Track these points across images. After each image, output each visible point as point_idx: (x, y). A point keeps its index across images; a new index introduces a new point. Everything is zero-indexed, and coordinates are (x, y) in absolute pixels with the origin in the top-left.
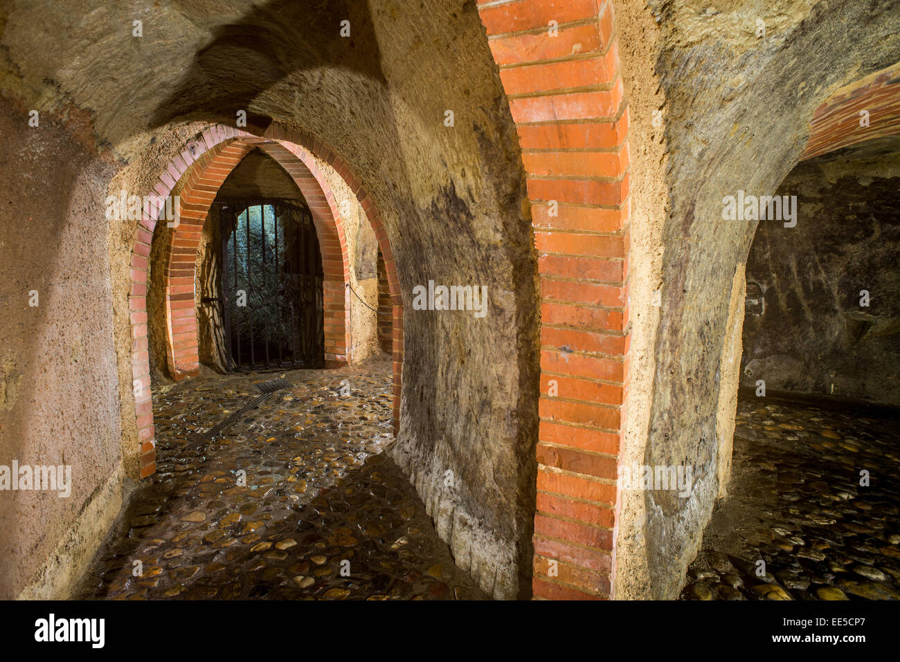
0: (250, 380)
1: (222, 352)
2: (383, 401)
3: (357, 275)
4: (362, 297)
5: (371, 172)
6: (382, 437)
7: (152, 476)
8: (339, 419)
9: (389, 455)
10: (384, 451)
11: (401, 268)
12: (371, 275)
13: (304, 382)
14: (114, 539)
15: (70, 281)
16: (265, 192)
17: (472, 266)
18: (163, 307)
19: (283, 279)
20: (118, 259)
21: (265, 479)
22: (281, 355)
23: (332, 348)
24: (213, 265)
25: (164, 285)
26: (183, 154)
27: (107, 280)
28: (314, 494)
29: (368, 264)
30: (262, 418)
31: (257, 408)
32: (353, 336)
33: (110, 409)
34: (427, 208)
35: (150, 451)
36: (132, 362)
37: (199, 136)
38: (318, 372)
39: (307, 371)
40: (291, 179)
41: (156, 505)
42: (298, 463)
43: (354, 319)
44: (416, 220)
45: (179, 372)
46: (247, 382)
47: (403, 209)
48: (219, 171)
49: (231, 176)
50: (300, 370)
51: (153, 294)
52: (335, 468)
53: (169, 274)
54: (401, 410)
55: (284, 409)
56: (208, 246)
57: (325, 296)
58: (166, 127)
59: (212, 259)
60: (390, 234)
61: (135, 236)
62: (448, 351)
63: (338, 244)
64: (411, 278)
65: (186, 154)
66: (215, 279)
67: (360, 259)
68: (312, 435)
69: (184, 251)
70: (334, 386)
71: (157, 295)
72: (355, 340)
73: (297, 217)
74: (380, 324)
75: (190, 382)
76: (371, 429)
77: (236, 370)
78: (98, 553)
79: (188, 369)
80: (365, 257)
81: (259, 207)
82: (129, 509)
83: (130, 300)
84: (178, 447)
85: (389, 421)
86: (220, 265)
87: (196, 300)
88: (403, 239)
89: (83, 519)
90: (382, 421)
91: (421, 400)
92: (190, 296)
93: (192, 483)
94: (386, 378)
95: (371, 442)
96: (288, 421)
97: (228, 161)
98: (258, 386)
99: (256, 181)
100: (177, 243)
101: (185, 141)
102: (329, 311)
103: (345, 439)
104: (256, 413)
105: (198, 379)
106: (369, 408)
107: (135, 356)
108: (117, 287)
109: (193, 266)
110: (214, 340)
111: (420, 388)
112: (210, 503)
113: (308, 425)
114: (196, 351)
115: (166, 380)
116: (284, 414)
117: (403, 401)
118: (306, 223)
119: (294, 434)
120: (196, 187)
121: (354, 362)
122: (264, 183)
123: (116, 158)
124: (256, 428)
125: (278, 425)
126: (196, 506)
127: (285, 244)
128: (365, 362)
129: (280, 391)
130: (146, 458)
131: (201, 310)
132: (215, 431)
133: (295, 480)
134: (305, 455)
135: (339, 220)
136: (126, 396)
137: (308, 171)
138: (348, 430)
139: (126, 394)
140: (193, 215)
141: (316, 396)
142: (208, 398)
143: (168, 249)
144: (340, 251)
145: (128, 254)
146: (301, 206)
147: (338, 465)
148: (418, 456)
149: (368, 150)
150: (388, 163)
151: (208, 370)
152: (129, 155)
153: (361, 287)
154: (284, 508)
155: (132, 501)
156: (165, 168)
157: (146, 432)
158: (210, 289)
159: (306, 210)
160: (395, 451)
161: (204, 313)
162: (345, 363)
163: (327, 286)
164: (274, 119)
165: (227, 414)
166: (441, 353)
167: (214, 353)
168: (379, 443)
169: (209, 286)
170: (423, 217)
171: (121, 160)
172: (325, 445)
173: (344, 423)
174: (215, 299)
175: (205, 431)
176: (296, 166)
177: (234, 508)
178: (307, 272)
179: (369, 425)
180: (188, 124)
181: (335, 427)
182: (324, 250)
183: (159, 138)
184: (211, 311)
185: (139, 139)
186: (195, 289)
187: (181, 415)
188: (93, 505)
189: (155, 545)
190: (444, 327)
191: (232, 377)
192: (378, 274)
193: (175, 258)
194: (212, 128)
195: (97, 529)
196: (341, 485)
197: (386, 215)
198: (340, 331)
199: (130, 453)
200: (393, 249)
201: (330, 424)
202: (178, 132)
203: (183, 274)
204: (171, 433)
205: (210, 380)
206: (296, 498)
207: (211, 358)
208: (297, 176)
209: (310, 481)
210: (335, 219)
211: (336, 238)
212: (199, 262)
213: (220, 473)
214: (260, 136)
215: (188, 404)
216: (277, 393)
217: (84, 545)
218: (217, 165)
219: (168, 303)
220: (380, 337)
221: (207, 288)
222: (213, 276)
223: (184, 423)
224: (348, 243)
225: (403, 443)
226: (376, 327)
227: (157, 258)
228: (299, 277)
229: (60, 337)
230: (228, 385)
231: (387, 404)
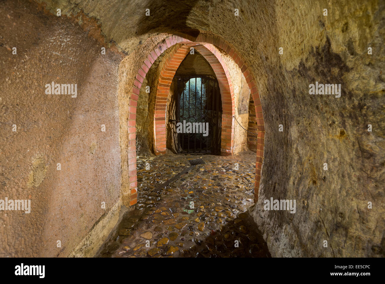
0: (187, 158)
1: (176, 144)
2: (248, 178)
3: (239, 112)
4: (240, 122)
5: (251, 52)
6: (247, 201)
7: (135, 205)
8: (225, 185)
9: (251, 214)
10: (248, 211)
11: (265, 111)
12: (245, 112)
13: (210, 161)
14: (110, 240)
15: (90, 112)
16: (197, 72)
17: (337, 113)
18: (152, 123)
19: (204, 112)
20: (123, 101)
21: (185, 217)
22: (201, 147)
23: (224, 146)
24: (174, 105)
25: (153, 113)
26: (155, 50)
27: (116, 111)
28: (208, 233)
29: (244, 107)
30: (189, 179)
31: (188, 173)
32: (235, 141)
33: (115, 174)
34: (294, 69)
35: (134, 193)
36: (128, 151)
37: (164, 41)
38: (217, 157)
39: (212, 156)
40: (209, 65)
41: (132, 223)
42: (202, 210)
43: (235, 133)
44: (281, 79)
45: (158, 152)
46: (185, 159)
47: (271, 73)
48: (176, 62)
49: (182, 64)
50: (209, 155)
51: (149, 117)
52: (221, 217)
53: (155, 108)
54: (259, 191)
55: (199, 175)
56: (172, 97)
57: (222, 121)
58: (146, 35)
59: (174, 102)
60: (260, 90)
61: (131, 91)
62: (300, 170)
63: (230, 96)
64: (272, 117)
65: (157, 50)
66: (174, 111)
67: (241, 104)
68: (211, 193)
69: (162, 99)
70: (224, 165)
71: (150, 118)
72: (235, 143)
73: (212, 84)
74: (248, 136)
75: (162, 156)
76: (241, 194)
77: (181, 152)
78: (100, 248)
79: (161, 150)
80: (243, 103)
81: (194, 79)
82: (121, 222)
83: (128, 122)
84: (150, 190)
85: (251, 191)
86: (177, 105)
87: (166, 121)
88: (269, 93)
89: (93, 232)
90: (247, 190)
91: (274, 191)
92: (164, 119)
93: (151, 213)
94: (250, 164)
95: (241, 203)
96: (201, 183)
97: (180, 56)
98: (189, 161)
99: (193, 66)
100: (159, 95)
101: (156, 43)
102: (224, 128)
103: (227, 198)
104: (187, 176)
105: (166, 155)
106: (241, 181)
107: (129, 148)
108: (122, 115)
109: (165, 105)
110: (173, 139)
111: (274, 184)
112: (156, 228)
113: (210, 186)
114: (165, 143)
115: (152, 154)
116: (199, 178)
117: (261, 187)
118: (216, 86)
119: (202, 191)
120: (167, 69)
121: (235, 154)
122: (197, 67)
123: (120, 51)
124: (185, 184)
125: (195, 184)
126: (150, 228)
127: (206, 96)
128: (240, 154)
129: (199, 165)
130: (133, 197)
131: (168, 125)
132: (167, 184)
133: (199, 221)
134: (206, 205)
135: (231, 85)
136: (125, 167)
137: (217, 60)
138: (229, 193)
139: (125, 166)
140: (165, 83)
141: (215, 170)
142: (168, 165)
143: (155, 97)
144: (231, 100)
145: (128, 99)
146: (214, 78)
147: (222, 215)
148: (270, 224)
149: (251, 37)
150: (264, 42)
151: (170, 151)
152: (128, 50)
153: (240, 118)
154: (191, 240)
155: (123, 218)
156: (147, 57)
157: (133, 184)
158: (172, 116)
159: (216, 80)
160: (254, 214)
161: (170, 126)
162: (230, 154)
163: (224, 117)
164: (201, 32)
165: (174, 174)
166: (294, 169)
167: (173, 144)
168: (245, 204)
169: (172, 114)
170: (287, 76)
171: (124, 52)
172: (217, 200)
173: (227, 188)
174: (175, 120)
175: (163, 183)
176: (211, 57)
177: (166, 234)
178: (215, 110)
179: (241, 192)
180: (158, 34)
181: (223, 190)
182: (224, 99)
183: (143, 41)
184: (172, 126)
185: (132, 41)
186: (166, 116)
187: (155, 173)
188: (101, 224)
189: (125, 250)
190: (297, 152)
191: (179, 156)
192: (249, 112)
193: (158, 102)
194: (170, 37)
195: (101, 236)
196: (223, 231)
197: (258, 79)
198: (229, 139)
199: (125, 194)
200: (261, 99)
201: (220, 187)
202: (153, 39)
203: (161, 109)
204: (149, 181)
205: (170, 156)
206: (198, 234)
207: (171, 146)
208: (212, 63)
209: (207, 224)
210: (229, 84)
211: (230, 93)
212: (168, 104)
213: (165, 209)
214: (194, 42)
215: (159, 167)
216: (197, 166)
217: (92, 245)
218: (175, 58)
219: (155, 121)
220: (248, 142)
221: (171, 115)
222: (174, 110)
223: (155, 177)
224: (235, 96)
225: (260, 211)
226: (246, 137)
227: (151, 101)
228: (211, 112)
229: (81, 142)
230: (177, 160)
231: (251, 180)
